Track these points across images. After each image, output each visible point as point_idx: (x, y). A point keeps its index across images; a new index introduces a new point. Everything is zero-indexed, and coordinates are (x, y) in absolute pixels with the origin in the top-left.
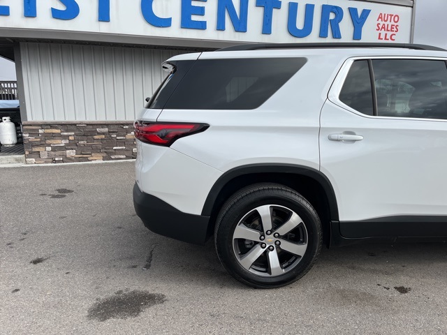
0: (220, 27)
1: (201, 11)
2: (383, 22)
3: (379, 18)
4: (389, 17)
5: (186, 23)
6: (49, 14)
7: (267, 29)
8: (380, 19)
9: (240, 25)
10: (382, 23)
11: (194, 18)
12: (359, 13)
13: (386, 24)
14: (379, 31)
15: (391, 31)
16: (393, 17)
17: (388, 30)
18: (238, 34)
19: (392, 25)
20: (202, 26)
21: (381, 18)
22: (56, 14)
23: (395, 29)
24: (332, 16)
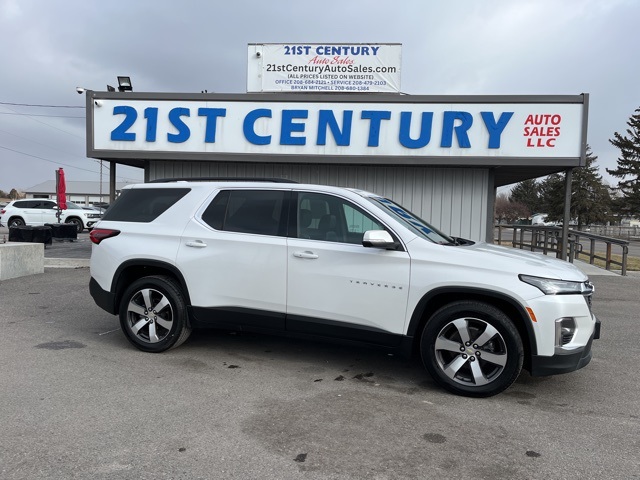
0: (321, 141)
1: (301, 128)
2: (535, 125)
3: (528, 120)
4: (544, 119)
5: (286, 140)
6: (165, 138)
7: (373, 140)
8: (529, 123)
9: (343, 139)
10: (532, 127)
11: (294, 134)
12: (497, 118)
13: (539, 127)
14: (529, 137)
15: (548, 135)
16: (550, 119)
17: (542, 135)
18: (339, 148)
19: (549, 128)
20: (301, 142)
21: (532, 121)
22: (171, 138)
23: (554, 133)
24: (457, 123)
